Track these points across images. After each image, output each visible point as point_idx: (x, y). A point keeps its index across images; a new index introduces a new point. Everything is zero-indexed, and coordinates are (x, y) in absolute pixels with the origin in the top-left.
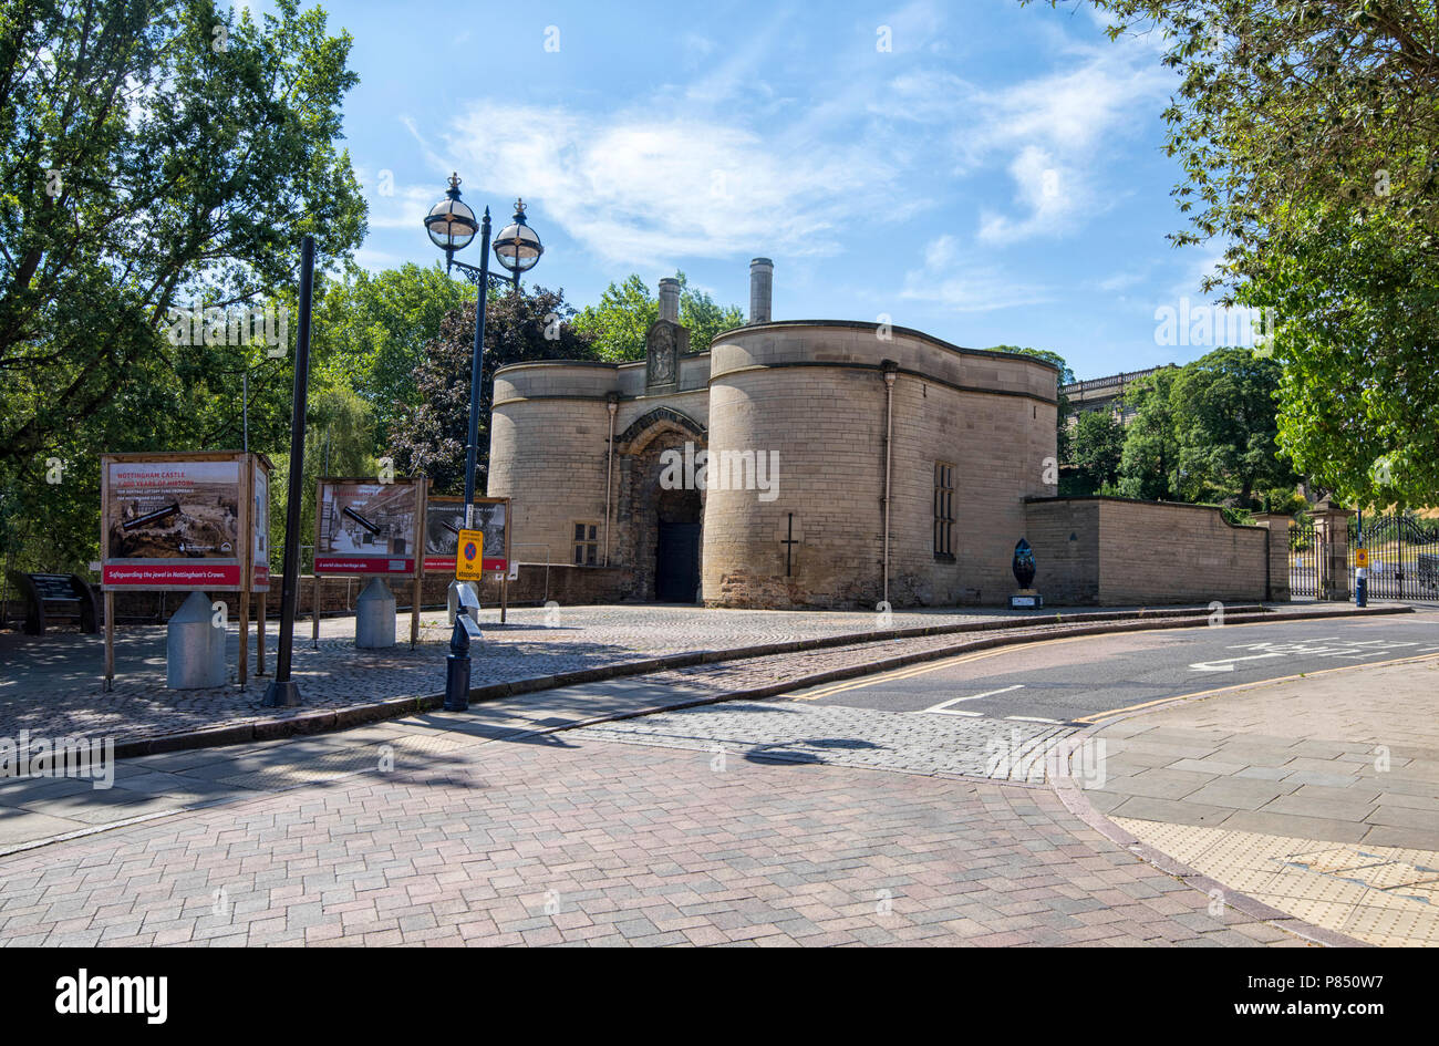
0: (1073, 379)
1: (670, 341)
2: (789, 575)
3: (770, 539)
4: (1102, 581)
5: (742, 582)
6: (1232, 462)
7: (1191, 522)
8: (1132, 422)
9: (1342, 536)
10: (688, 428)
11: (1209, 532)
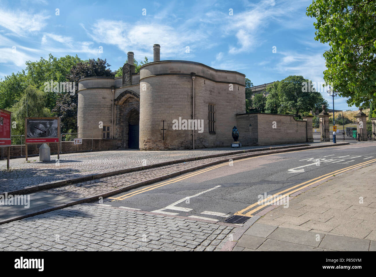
0: (253, 85)
1: (129, 70)
2: (164, 140)
3: (158, 129)
4: (259, 138)
5: (150, 142)
6: (294, 106)
7: (285, 120)
8: (268, 96)
9: (328, 123)
10: (135, 96)
11: (290, 122)
